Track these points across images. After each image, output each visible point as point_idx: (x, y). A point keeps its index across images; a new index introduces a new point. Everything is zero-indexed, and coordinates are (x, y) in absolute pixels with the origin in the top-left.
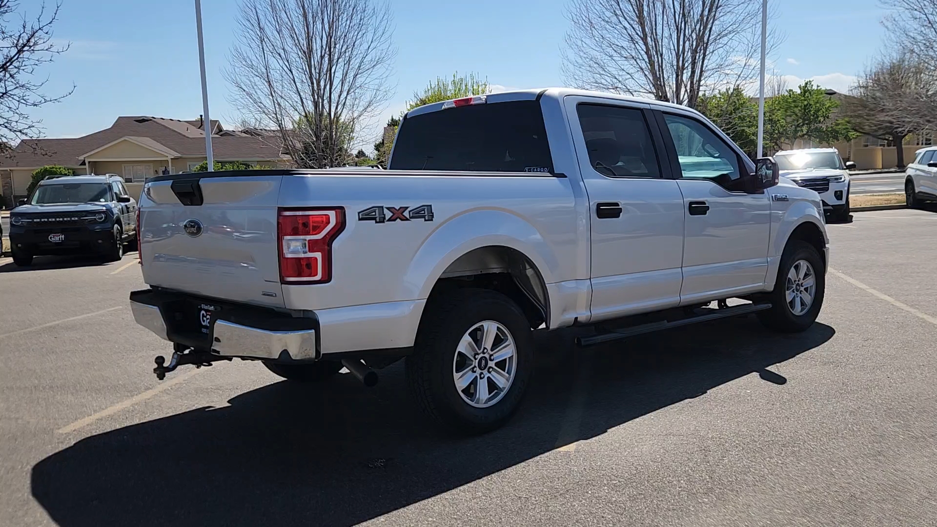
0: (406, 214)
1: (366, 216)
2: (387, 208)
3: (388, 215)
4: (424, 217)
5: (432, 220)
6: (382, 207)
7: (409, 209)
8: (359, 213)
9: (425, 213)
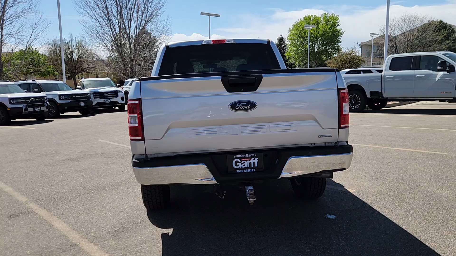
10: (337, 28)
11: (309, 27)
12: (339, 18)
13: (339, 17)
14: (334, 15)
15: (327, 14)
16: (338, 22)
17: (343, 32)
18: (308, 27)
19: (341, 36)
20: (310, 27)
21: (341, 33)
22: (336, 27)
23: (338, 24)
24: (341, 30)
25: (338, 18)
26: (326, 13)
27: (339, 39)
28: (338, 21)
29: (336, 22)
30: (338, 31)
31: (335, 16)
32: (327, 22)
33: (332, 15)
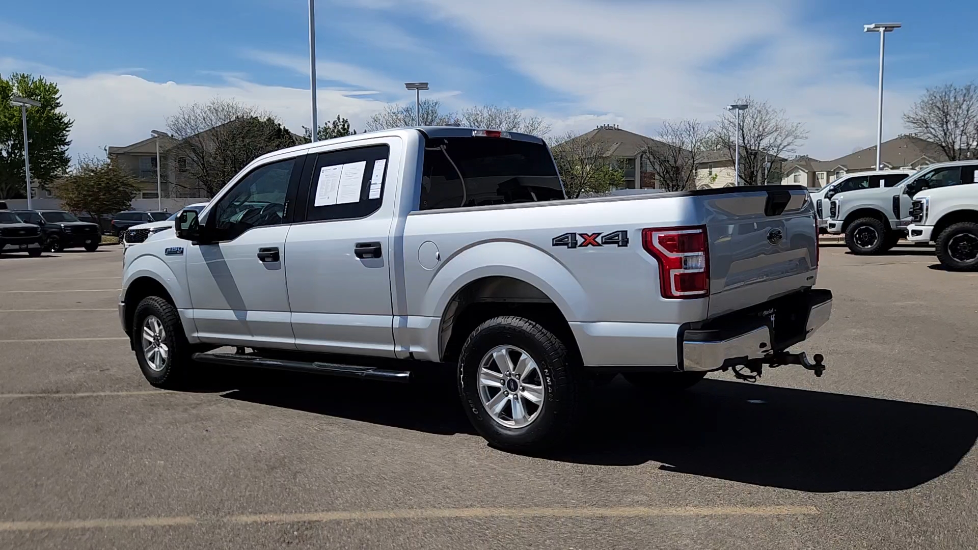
10: (57, 111)
11: (24, 103)
12: (58, 90)
13: (57, 88)
14: (44, 81)
15: (27, 77)
16: (58, 99)
17: (71, 122)
18: (22, 104)
19: (67, 129)
20: (26, 105)
21: (65, 124)
22: (54, 108)
23: (58, 101)
24: (65, 116)
25: (55, 88)
26: (24, 75)
27: (63, 136)
28: (56, 96)
29: (52, 98)
30: (59, 118)
31: (48, 83)
32: (30, 94)
33: (41, 80)
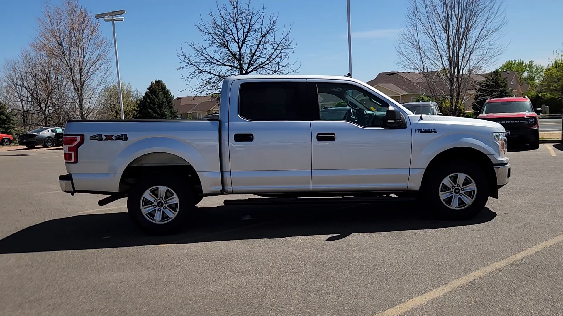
0: (113, 138)
1: (93, 138)
2: (104, 135)
3: (104, 138)
4: (122, 139)
5: (127, 140)
6: (101, 135)
7: (115, 136)
8: (90, 137)
9: (124, 138)
